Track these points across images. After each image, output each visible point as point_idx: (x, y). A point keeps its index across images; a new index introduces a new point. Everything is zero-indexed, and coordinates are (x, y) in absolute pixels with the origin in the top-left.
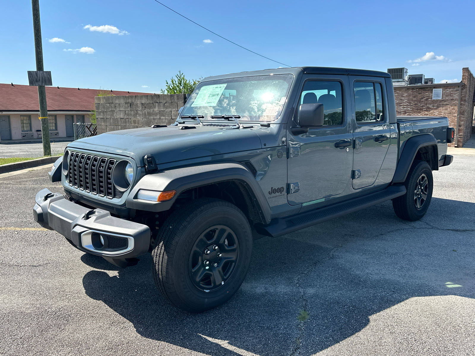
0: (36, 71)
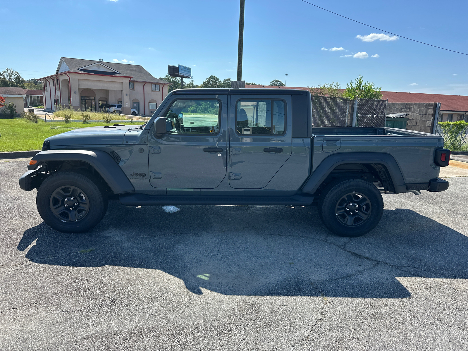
0: (237, 80)
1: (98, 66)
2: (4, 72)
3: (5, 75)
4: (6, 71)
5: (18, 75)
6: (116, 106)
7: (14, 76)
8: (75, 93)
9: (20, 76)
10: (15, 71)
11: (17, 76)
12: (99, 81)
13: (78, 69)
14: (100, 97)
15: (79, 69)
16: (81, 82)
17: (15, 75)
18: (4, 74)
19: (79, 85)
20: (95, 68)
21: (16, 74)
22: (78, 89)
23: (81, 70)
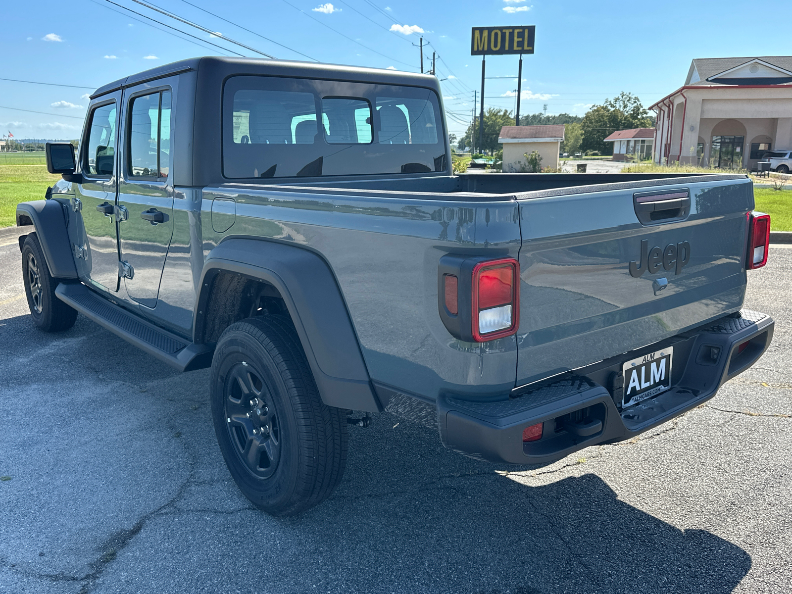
1: (754, 67)
2: (617, 100)
3: (617, 106)
4: (620, 97)
5: (639, 103)
6: (786, 154)
7: (631, 107)
8: (692, 129)
9: (640, 104)
10: (633, 97)
11: (636, 104)
12: (750, 99)
13: (707, 80)
14: (754, 137)
15: (709, 79)
16: (708, 106)
17: (632, 104)
18: (616, 104)
19: (702, 112)
20: (745, 73)
21: (635, 102)
22: (699, 120)
23: (712, 81)
